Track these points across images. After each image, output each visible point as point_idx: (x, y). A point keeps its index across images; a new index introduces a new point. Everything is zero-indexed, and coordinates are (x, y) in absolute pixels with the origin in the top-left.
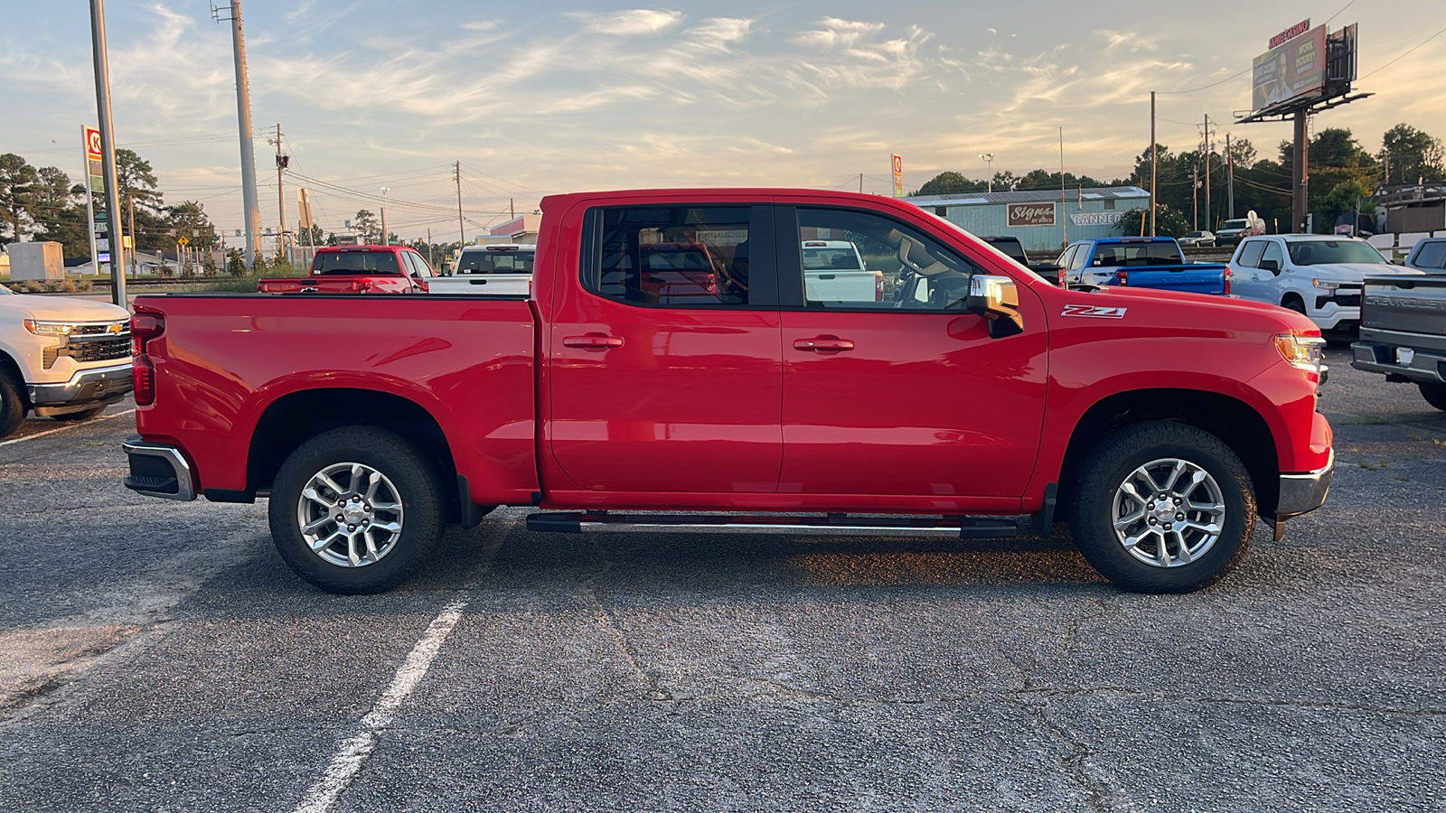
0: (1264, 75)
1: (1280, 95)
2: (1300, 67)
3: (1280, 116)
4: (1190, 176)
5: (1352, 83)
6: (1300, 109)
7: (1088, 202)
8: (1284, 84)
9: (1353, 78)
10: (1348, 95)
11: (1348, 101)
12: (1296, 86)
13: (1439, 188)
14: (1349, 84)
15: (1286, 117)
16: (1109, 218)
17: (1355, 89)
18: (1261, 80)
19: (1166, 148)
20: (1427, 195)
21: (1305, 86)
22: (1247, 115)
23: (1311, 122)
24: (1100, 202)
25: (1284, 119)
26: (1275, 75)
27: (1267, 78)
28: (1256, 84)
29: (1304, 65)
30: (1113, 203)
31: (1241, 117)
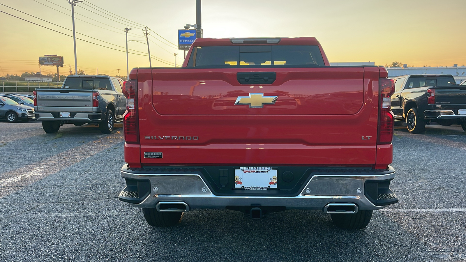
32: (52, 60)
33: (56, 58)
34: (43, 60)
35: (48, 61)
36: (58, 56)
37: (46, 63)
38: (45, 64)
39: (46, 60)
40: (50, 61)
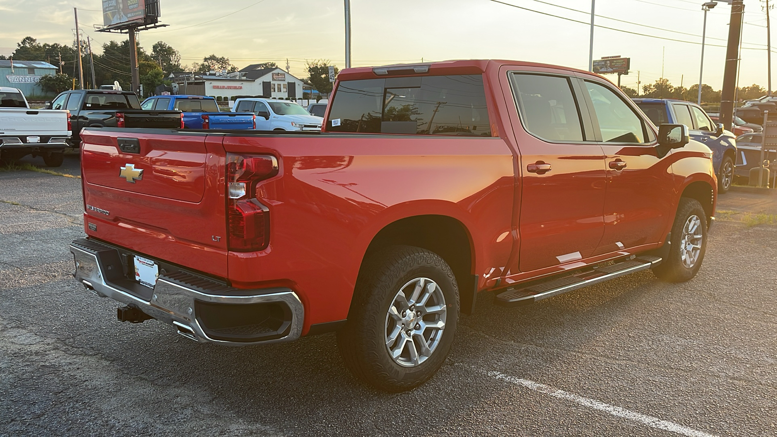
0: (109, 7)
1: (120, 19)
2: (130, 5)
3: (119, 31)
4: (57, 58)
5: (158, 18)
6: (132, 28)
7: (17, 69)
8: (122, 13)
9: (159, 15)
10: (156, 24)
11: (155, 27)
12: (129, 15)
13: (202, 76)
14: (157, 18)
15: (122, 31)
16: (32, 80)
17: (160, 21)
18: (108, 9)
19: (35, 40)
20: (196, 79)
21: (134, 16)
22: (102, 27)
23: (137, 36)
24: (25, 69)
25: (121, 33)
26: (116, 7)
27: (111, 8)
28: (104, 11)
29: (132, 4)
30: (34, 70)
31: (99, 28)
32: (612, 64)
33: (619, 61)
34: (598, 65)
35: (606, 67)
36: (621, 57)
37: (603, 70)
38: (600, 71)
39: (603, 65)
40: (609, 66)
